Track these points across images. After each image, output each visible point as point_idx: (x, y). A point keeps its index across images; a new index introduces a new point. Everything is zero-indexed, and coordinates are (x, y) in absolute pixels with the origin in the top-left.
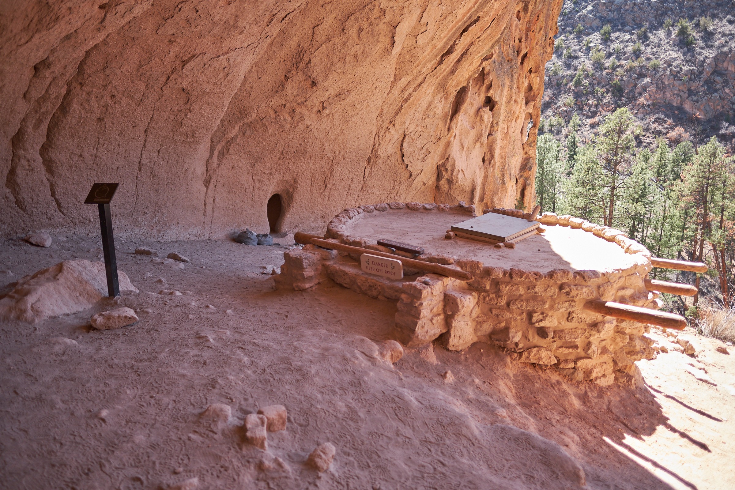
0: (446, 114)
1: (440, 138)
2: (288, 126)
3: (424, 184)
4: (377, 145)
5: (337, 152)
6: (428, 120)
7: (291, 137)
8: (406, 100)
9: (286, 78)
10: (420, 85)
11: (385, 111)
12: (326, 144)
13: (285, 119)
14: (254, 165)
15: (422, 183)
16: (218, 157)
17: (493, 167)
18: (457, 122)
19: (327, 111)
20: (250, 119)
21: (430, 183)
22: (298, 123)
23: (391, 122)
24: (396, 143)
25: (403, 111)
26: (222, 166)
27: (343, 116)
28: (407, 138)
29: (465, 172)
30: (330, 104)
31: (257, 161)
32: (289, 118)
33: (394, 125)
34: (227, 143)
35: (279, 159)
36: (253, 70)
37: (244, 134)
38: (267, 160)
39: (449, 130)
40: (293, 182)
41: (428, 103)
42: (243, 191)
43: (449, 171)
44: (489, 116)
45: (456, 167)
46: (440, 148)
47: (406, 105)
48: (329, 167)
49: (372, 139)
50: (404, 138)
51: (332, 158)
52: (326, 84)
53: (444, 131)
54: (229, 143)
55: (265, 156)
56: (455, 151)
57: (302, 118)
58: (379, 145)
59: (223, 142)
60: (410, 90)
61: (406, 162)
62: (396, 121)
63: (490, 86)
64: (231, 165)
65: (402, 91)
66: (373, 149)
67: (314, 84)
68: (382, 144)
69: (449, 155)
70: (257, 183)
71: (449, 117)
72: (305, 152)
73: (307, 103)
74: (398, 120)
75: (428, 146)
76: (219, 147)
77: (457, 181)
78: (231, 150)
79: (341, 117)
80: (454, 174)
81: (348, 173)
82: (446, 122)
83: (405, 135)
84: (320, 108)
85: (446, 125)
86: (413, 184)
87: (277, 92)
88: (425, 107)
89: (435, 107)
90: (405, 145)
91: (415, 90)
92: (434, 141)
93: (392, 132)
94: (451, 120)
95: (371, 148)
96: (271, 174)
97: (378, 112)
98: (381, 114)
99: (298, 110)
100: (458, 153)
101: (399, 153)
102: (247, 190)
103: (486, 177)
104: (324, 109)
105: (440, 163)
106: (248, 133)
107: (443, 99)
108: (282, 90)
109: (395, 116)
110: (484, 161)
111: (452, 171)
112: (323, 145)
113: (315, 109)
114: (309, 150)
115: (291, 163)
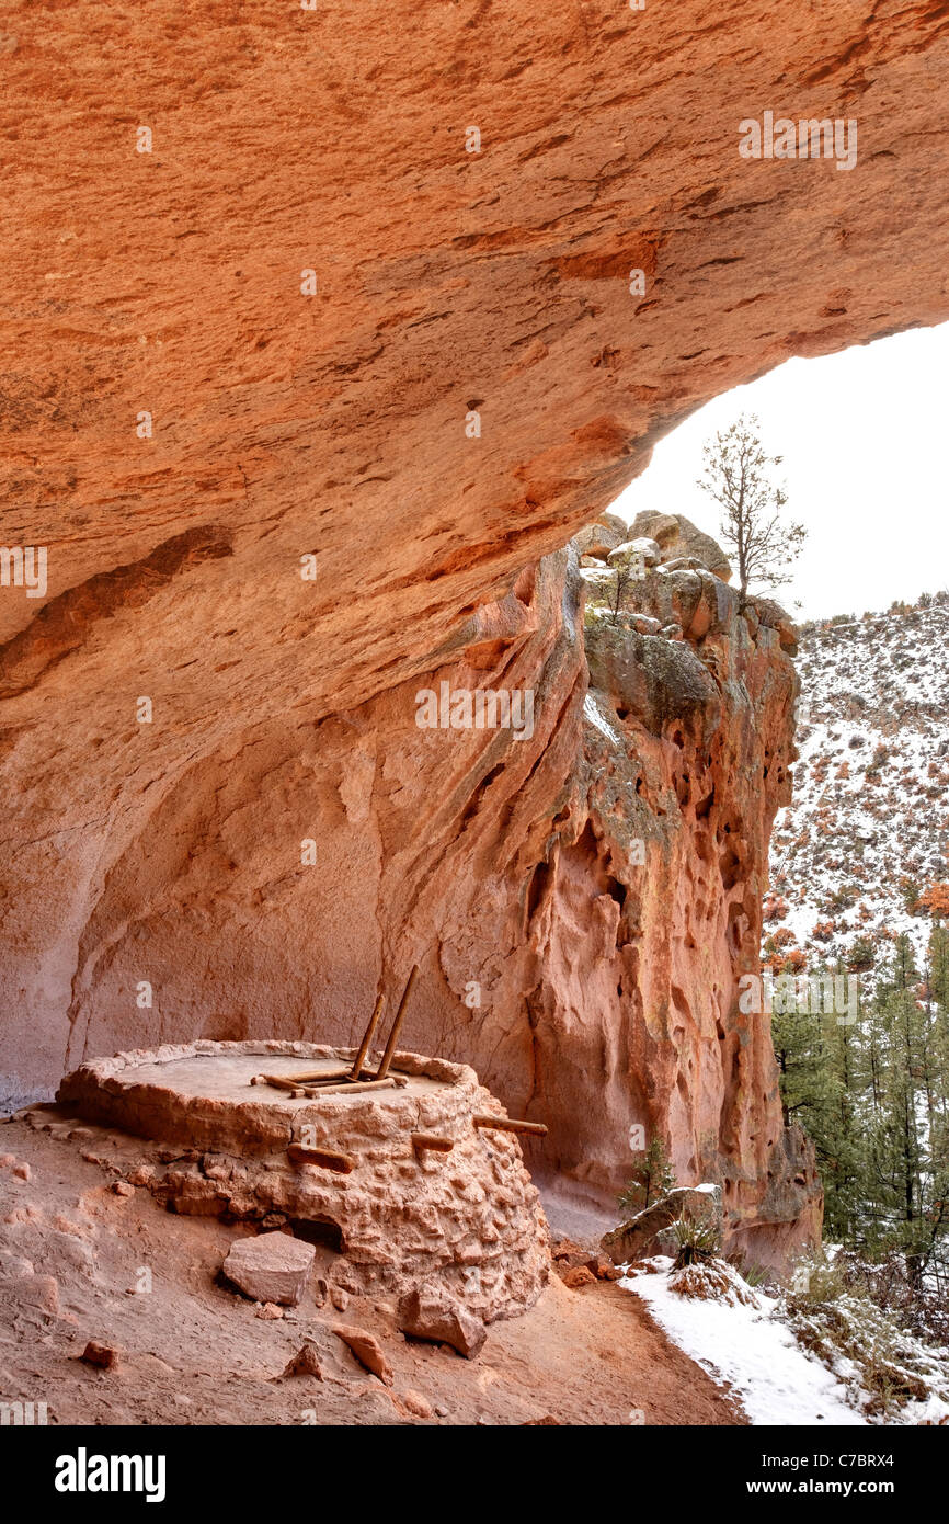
0: (518, 908)
1: (514, 949)
2: (207, 926)
3: (506, 1033)
4: (389, 958)
5: (313, 970)
6: (479, 918)
7: (218, 942)
8: (421, 886)
9: (191, 856)
10: (437, 863)
11: (388, 903)
12: (288, 955)
13: (200, 916)
14: (160, 987)
15: (501, 1033)
16: (94, 973)
17: (639, 1003)
18: (544, 920)
19: (270, 904)
20: (141, 916)
21: (518, 1031)
22: (224, 921)
23: (405, 921)
24: (427, 956)
25: (421, 903)
26: (101, 987)
27: (306, 912)
28: (445, 947)
29: (580, 1011)
30: (272, 892)
31: (164, 981)
32: (207, 915)
33: (412, 926)
34: (109, 950)
35: (205, 977)
36: (135, 846)
37: (136, 937)
38: (183, 981)
39: (528, 935)
40: (237, 1019)
41: (471, 889)
42: (143, 1031)
43: (547, 1011)
44: (614, 911)
45: (558, 1002)
46: (520, 967)
47: (424, 893)
48: (302, 994)
49: (377, 948)
50: (440, 948)
51: (304, 979)
52: (252, 864)
53: (520, 935)
54: (112, 951)
55: (179, 973)
56: (553, 973)
57: (228, 915)
58: (393, 958)
59: (101, 950)
60: (423, 870)
61: (454, 990)
62: (414, 919)
63: (608, 859)
64: (118, 986)
65: (408, 872)
66: (384, 965)
67: (233, 866)
68: (398, 957)
69: (542, 981)
70: (168, 1019)
71: (526, 913)
72: (249, 969)
73: (230, 891)
74: (416, 916)
75: (494, 962)
76: (93, 958)
77: (564, 1029)
78: (116, 962)
79: (302, 912)
80: (556, 1014)
81: (342, 1007)
82: (521, 920)
83: (441, 943)
84: (257, 898)
85: (521, 926)
86: (483, 1033)
87: (179, 875)
88: (468, 896)
89: (488, 896)
90: (445, 959)
91: (432, 870)
92: (505, 954)
93: (413, 937)
94: (531, 916)
95: (379, 965)
96: (194, 1003)
97: (375, 903)
98: (381, 906)
99: (220, 902)
100: (561, 978)
101: (436, 972)
102: (150, 1030)
103: (625, 1024)
104: (263, 900)
105: (528, 993)
106: (142, 936)
107: (503, 884)
108: (187, 873)
109: (410, 910)
110: (620, 992)
111: (552, 1010)
112: (282, 957)
113: (248, 901)
114: (258, 964)
115: (229, 987)
